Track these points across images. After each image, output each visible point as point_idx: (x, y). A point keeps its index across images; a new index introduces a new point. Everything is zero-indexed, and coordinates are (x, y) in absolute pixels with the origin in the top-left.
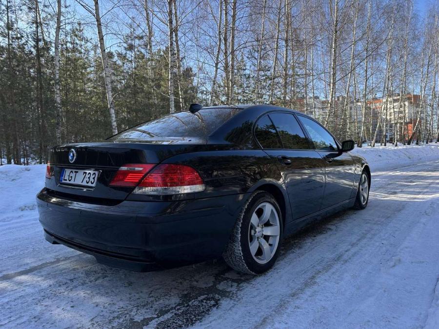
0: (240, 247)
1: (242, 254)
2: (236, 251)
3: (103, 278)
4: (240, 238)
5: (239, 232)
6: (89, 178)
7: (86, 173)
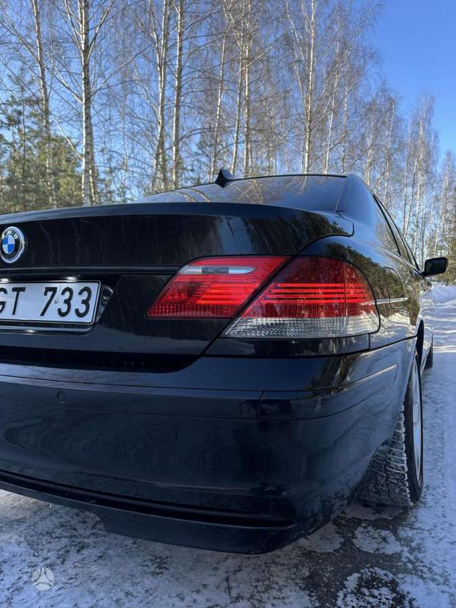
0: (405, 455)
1: (407, 470)
2: (393, 464)
3: (78, 551)
4: (403, 435)
5: (402, 423)
6: (68, 302)
7: (54, 290)
